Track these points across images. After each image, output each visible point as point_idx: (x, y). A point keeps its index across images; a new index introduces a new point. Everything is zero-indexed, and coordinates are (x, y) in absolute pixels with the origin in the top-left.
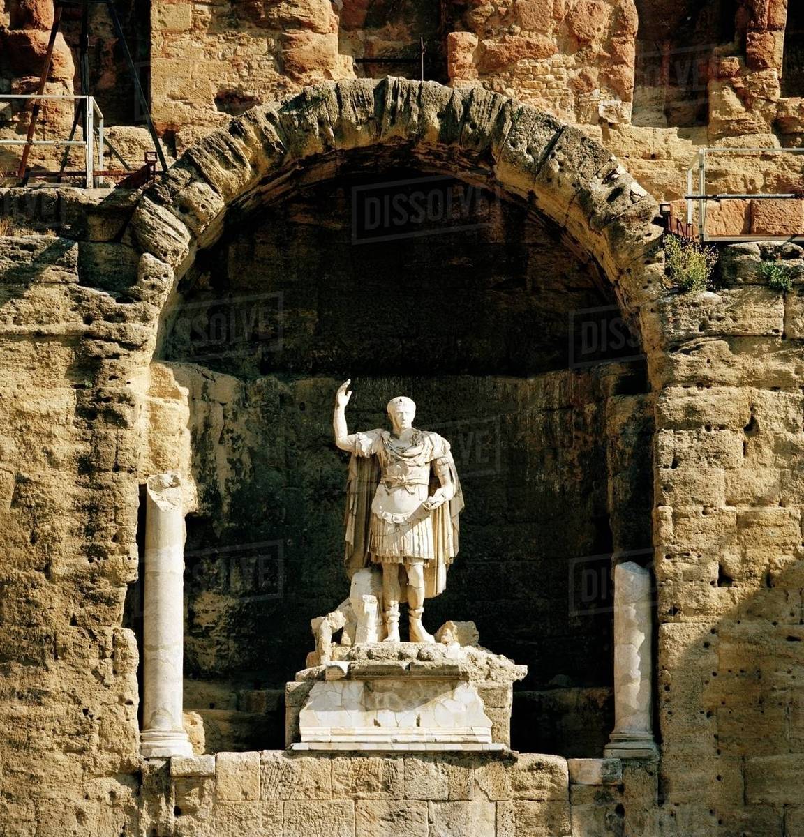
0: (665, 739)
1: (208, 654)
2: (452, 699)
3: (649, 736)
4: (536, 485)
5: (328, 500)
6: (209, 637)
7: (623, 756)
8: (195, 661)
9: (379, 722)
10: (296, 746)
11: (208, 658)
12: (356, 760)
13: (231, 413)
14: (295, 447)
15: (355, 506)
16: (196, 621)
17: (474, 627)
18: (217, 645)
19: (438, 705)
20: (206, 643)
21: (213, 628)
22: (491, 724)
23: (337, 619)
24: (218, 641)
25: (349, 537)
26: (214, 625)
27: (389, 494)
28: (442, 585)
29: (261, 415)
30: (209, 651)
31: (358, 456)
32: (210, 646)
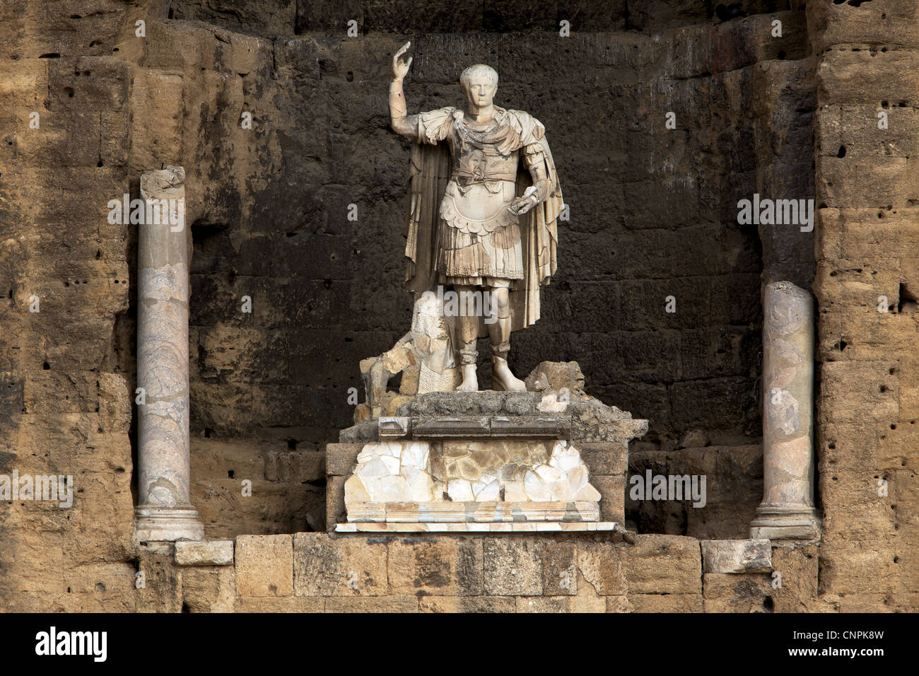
0: (828, 511)
1: (225, 406)
2: (547, 464)
3: (808, 508)
4: (663, 176)
5: (386, 201)
6: (226, 383)
7: (773, 536)
8: (208, 415)
9: (450, 495)
10: (340, 528)
11: (224, 411)
12: (421, 546)
13: (253, 86)
14: (340, 130)
15: (418, 211)
16: (209, 362)
17: (578, 368)
18: (237, 393)
19: (529, 473)
20: (222, 391)
21: (231, 372)
22: (598, 497)
23: (395, 359)
24: (238, 388)
25: (410, 251)
26: (232, 368)
27: (462, 194)
28: (534, 313)
29: (294, 89)
30: (226, 402)
31: (422, 142)
32: (228, 396)
